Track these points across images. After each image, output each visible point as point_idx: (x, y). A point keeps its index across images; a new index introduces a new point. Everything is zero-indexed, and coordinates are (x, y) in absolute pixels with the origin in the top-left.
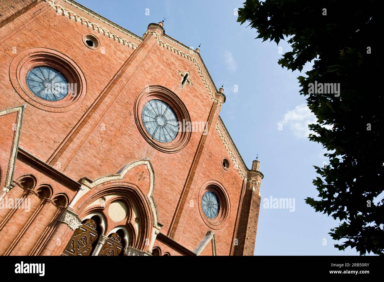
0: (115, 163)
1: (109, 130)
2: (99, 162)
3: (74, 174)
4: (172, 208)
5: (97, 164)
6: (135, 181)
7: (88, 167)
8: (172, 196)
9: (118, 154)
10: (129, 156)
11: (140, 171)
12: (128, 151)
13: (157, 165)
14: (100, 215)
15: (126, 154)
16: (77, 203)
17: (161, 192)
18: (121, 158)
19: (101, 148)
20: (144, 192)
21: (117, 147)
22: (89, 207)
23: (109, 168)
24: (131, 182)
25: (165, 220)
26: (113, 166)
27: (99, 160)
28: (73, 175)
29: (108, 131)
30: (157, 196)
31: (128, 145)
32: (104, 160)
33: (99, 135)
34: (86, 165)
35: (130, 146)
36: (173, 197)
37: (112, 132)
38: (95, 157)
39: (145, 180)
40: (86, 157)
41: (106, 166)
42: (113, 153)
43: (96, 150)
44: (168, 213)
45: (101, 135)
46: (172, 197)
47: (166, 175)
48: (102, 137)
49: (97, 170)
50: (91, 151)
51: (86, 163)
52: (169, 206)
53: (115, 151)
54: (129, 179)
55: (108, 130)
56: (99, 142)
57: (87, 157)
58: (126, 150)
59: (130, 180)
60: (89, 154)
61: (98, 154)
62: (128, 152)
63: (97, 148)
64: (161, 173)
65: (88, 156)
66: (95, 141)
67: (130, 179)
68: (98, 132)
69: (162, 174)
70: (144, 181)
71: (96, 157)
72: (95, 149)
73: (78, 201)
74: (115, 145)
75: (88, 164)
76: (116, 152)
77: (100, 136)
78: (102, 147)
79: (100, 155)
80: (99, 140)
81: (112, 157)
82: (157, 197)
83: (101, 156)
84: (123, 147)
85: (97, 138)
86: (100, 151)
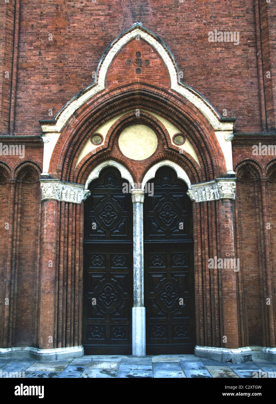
0: (84, 72)
1: (41, 27)
2: (54, 88)
3: (28, 128)
4: (246, 80)
5: (55, 92)
6: (132, 77)
7: (43, 105)
8: (234, 59)
9: (80, 55)
10: (101, 44)
11: (131, 55)
12: (96, 38)
13: (167, 25)
14: (112, 163)
15: (95, 45)
16: (51, 164)
17: (205, 66)
18: (89, 58)
19: (45, 65)
20: (161, 85)
21: (72, 45)
22: (81, 161)
23: (79, 86)
24: (124, 83)
25: (241, 109)
26: (83, 80)
27: (53, 84)
28: (29, 130)
29: (41, 32)
30: (199, 77)
31: (90, 29)
32: (62, 80)
33: (30, 48)
34: (37, 105)
35: (93, 29)
36: (237, 60)
37: (49, 27)
38: (44, 84)
39: (151, 65)
40: (31, 94)
41: (72, 86)
42: (70, 59)
43: (40, 73)
44: (242, 93)
45: (34, 44)
46: (236, 62)
47: (199, 29)
48: (37, 48)
49: (60, 102)
50: (33, 80)
51: (36, 102)
52: (239, 81)
53: (72, 53)
54: (117, 82)
55: (39, 29)
56: (37, 58)
57: (33, 93)
58: (91, 38)
59: (121, 82)
60: (33, 86)
61: (46, 76)
62: (96, 40)
63: (39, 69)
64: (186, 33)
65: (33, 90)
66: (30, 61)
67: (119, 79)
68: (26, 44)
69: (188, 34)
70: (150, 67)
71: (46, 84)
72: (37, 73)
73: (52, 161)
74: (67, 44)
75: (40, 101)
76: (75, 54)
77: (32, 48)
78: (47, 61)
79: (51, 76)
80: (34, 56)
81: (73, 66)
82: (199, 80)
83: (54, 76)
84: (83, 38)
85: (30, 54)
86: (47, 69)
